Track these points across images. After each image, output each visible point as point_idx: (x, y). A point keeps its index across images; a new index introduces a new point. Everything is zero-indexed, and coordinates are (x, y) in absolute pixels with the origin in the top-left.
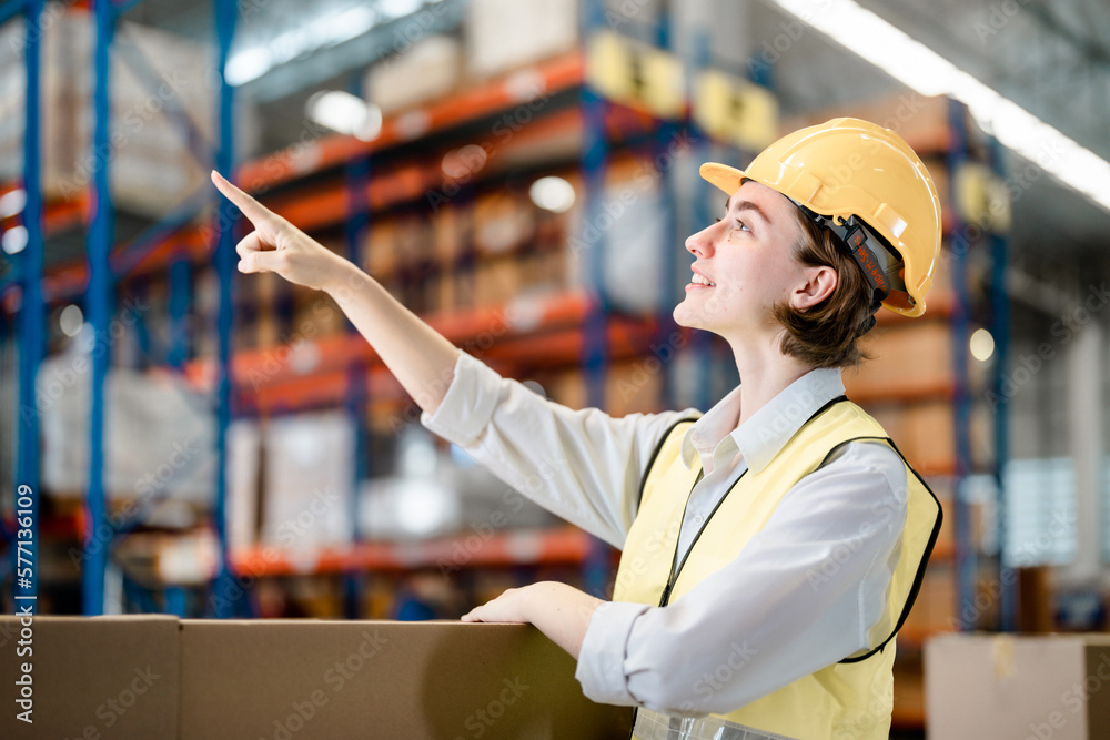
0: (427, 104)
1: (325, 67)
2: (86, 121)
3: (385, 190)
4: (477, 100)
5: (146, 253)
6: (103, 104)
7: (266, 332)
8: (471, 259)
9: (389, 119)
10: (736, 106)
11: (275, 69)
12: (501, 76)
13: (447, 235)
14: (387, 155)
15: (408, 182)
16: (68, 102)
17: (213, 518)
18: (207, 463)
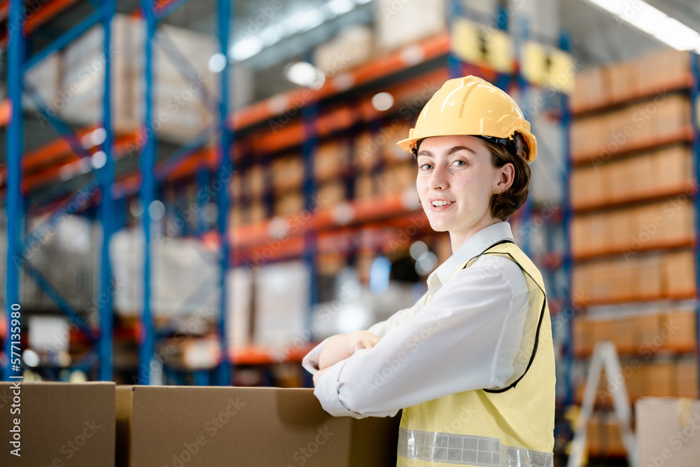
0: (352, 69)
1: (296, 47)
2: (139, 87)
3: (327, 124)
4: (384, 65)
5: (176, 166)
6: (149, 75)
7: (257, 213)
8: (382, 166)
9: (329, 79)
10: (548, 63)
11: (265, 49)
12: (397, 50)
13: (367, 151)
14: (328, 101)
15: (342, 118)
16: (129, 75)
17: (218, 328)
18: (213, 295)
